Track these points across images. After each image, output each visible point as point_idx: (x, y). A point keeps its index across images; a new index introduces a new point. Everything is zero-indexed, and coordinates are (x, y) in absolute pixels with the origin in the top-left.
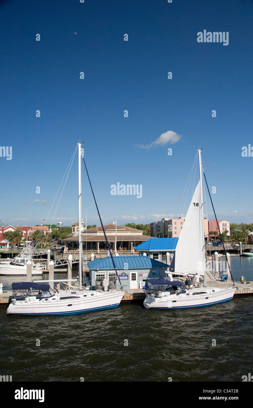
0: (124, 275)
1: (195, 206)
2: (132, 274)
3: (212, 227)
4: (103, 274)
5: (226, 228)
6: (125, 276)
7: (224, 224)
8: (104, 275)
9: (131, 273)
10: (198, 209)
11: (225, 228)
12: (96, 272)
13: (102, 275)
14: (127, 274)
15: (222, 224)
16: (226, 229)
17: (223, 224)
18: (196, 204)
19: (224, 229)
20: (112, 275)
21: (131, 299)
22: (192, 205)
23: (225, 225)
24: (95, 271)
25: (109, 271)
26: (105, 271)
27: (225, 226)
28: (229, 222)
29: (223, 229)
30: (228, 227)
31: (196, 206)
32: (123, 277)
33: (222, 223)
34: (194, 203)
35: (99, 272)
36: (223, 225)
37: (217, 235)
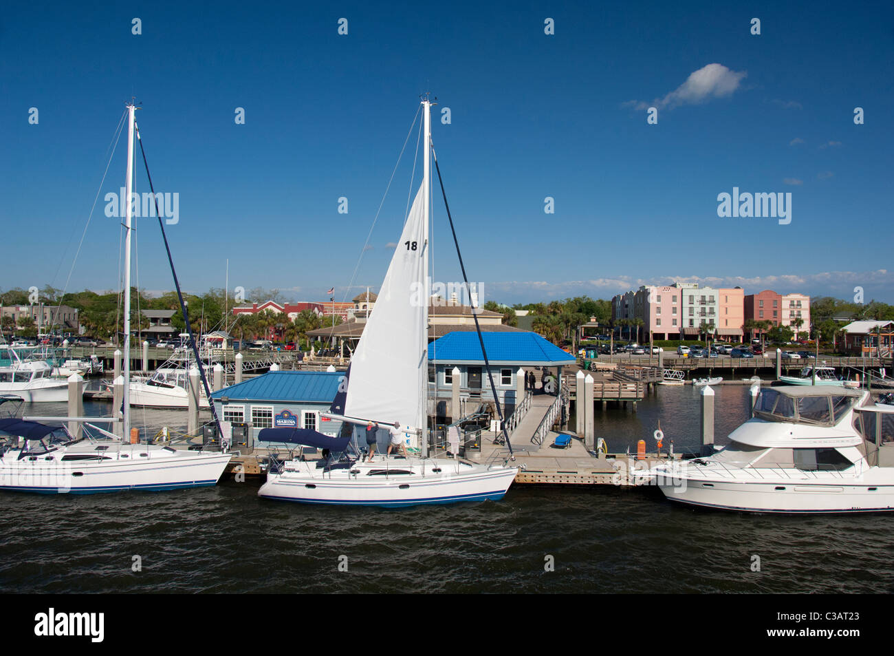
0: (286, 415)
1: (408, 249)
2: (307, 414)
3: (761, 309)
4: (238, 411)
5: (799, 312)
6: (287, 419)
7: (795, 303)
8: (241, 414)
9: (303, 412)
10: (415, 256)
11: (795, 313)
12: (223, 406)
13: (236, 414)
14: (294, 413)
15: (789, 303)
16: (800, 315)
17: (792, 302)
18: (411, 246)
19: (794, 315)
20: (260, 415)
21: (257, 473)
22: (401, 246)
23: (798, 305)
24: (220, 404)
25: (252, 406)
26: (243, 405)
27: (795, 306)
28: (808, 298)
29: (791, 315)
30: (805, 309)
31: (412, 249)
32: (285, 421)
33: (787, 299)
34: (408, 243)
35: (230, 405)
36: (792, 304)
37: (765, 329)
